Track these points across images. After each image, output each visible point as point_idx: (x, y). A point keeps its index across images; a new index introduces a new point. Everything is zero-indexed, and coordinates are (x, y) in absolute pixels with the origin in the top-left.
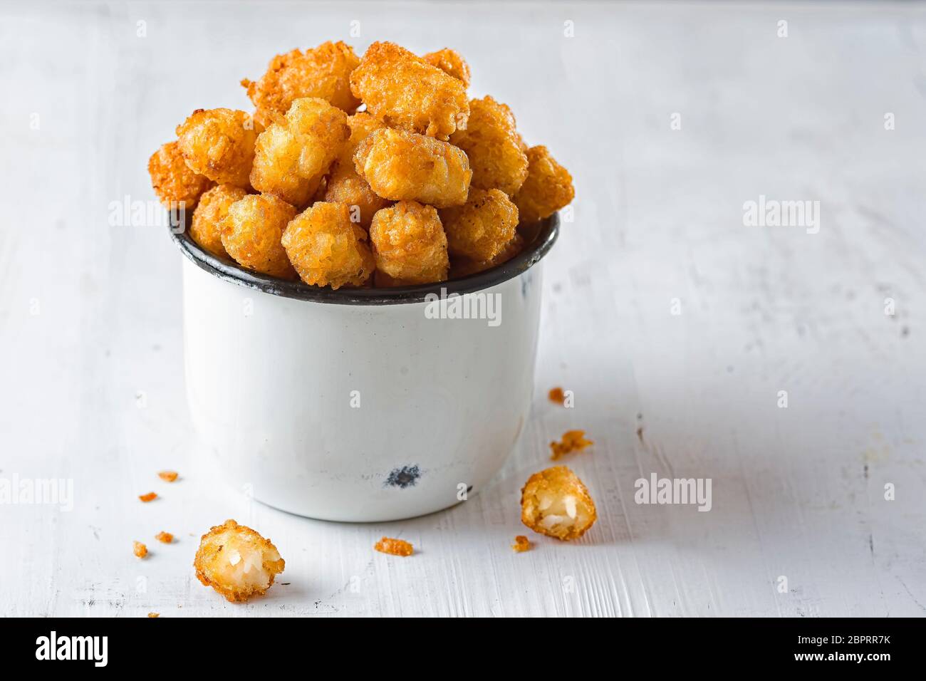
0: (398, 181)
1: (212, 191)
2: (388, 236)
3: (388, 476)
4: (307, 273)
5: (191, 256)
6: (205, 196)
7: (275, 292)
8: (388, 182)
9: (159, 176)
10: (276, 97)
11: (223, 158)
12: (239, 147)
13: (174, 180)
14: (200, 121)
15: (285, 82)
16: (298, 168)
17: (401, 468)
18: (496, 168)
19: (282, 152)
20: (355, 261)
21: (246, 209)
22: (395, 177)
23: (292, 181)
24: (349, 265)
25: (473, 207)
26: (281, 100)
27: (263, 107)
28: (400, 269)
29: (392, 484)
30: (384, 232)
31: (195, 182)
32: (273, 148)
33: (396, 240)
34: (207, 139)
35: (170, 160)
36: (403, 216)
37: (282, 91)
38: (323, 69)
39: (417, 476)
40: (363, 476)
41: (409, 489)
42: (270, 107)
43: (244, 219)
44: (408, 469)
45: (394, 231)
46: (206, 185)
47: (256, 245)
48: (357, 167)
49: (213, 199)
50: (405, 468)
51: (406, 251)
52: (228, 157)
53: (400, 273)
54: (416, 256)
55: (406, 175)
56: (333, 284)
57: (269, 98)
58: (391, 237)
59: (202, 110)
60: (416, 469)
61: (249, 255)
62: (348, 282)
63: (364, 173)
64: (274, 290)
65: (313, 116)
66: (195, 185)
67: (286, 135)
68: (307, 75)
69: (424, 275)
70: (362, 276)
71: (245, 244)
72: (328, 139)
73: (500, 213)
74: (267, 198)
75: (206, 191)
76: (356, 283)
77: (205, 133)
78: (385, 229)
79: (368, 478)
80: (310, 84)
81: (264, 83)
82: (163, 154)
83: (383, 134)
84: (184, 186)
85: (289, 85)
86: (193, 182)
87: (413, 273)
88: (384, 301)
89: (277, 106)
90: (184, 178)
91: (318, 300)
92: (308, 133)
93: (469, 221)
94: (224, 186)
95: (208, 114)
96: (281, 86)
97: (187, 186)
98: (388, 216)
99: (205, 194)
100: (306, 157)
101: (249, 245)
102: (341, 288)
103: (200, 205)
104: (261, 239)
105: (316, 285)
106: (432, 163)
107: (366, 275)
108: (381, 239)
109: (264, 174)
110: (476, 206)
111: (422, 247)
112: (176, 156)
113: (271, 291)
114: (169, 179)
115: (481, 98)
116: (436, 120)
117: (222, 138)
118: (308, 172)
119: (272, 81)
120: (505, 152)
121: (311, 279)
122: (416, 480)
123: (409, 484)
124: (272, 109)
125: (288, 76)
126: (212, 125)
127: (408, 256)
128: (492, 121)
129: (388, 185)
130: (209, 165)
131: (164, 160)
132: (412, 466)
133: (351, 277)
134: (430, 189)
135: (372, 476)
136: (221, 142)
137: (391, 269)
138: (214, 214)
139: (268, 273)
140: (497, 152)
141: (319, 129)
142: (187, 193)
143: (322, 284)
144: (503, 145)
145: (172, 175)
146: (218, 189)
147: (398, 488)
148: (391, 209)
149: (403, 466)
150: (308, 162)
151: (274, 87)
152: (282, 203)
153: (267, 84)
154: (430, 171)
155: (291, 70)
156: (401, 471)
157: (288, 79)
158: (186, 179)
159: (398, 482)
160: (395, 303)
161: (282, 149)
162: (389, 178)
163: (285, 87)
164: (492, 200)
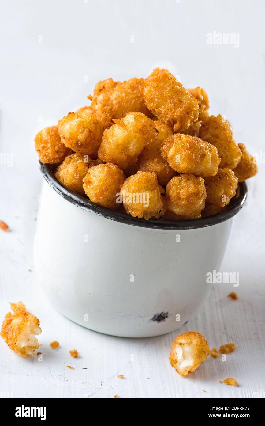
0: (188, 164)
1: (71, 156)
2: (179, 192)
3: (153, 316)
4: (133, 210)
5: (61, 193)
6: (67, 159)
7: (112, 218)
8: (182, 164)
9: (42, 145)
10: (109, 107)
11: (86, 141)
12: (93, 135)
13: (50, 148)
14: (72, 119)
15: (114, 99)
16: (128, 150)
17: (160, 312)
18: (226, 156)
19: (120, 142)
20: (160, 205)
21: (100, 172)
22: (187, 162)
23: (124, 157)
24: (156, 208)
25: (218, 179)
26: (112, 109)
27: (102, 112)
28: (182, 211)
29: (154, 321)
30: (177, 190)
31: (62, 150)
32: (115, 139)
33: (184, 195)
34: (78, 130)
35: (50, 137)
36: (186, 182)
37: (112, 104)
38: (134, 94)
39: (167, 317)
40: (140, 316)
41: (162, 323)
42: (105, 112)
43: (99, 178)
44: (163, 313)
45: (183, 191)
46: (68, 152)
47: (105, 193)
48: (163, 153)
49: (72, 160)
50: (162, 313)
51: (188, 201)
52: (88, 140)
53: (182, 213)
54: (193, 204)
55: (193, 161)
56: (145, 217)
57: (106, 108)
58: (181, 194)
59: (73, 113)
60: (167, 313)
61: (101, 198)
62: (153, 216)
63: (167, 157)
64: (111, 217)
65: (141, 123)
66: (62, 152)
67: (124, 132)
68: (126, 96)
69: (193, 214)
70: (160, 213)
71: (100, 191)
72: (148, 136)
73: (232, 183)
74: (111, 166)
75: (67, 156)
76: (157, 217)
77: (77, 126)
78: (177, 188)
79: (142, 317)
80: (127, 102)
81: (102, 99)
82: (44, 133)
83: (180, 137)
84: (56, 151)
85: (117, 101)
86: (61, 150)
87: (188, 213)
88: (171, 228)
89: (109, 112)
90: (56, 148)
91: (136, 225)
92: (137, 133)
93: (216, 186)
94: (79, 154)
95: (76, 116)
96: (112, 101)
97: (57, 152)
98: (178, 181)
99: (67, 157)
100: (134, 145)
101: (102, 192)
102: (150, 219)
103: (64, 163)
104: (108, 189)
105: (137, 217)
106: (205, 154)
107: (163, 213)
108: (175, 194)
109: (108, 152)
110: (220, 178)
111: (197, 200)
112: (52, 135)
113: (110, 217)
114: (47, 148)
115: (216, 115)
116: (181, 122)
117: (86, 130)
118: (133, 153)
119: (107, 98)
120: (231, 147)
121: (135, 214)
122: (166, 319)
123: (162, 320)
124: (106, 113)
125: (116, 96)
126: (81, 122)
127: (189, 204)
128: (224, 129)
129: (182, 166)
130: (77, 144)
131: (45, 137)
132: (165, 312)
133: (155, 213)
134: (201, 168)
135: (145, 316)
136: (86, 132)
137: (177, 210)
138: (74, 170)
139: (107, 207)
140: (227, 147)
141: (144, 131)
142: (57, 156)
143: (140, 217)
144: (231, 144)
145: (49, 145)
146: (75, 155)
147: (156, 322)
148: (180, 178)
149: (161, 312)
150: (134, 148)
151: (108, 101)
152: (119, 170)
153: (104, 100)
154: (203, 158)
155: (117, 92)
156: (159, 314)
157: (116, 98)
158: (57, 148)
159: (157, 320)
160: (177, 229)
161: (121, 140)
162: (182, 162)
163: (114, 102)
164: (228, 175)
